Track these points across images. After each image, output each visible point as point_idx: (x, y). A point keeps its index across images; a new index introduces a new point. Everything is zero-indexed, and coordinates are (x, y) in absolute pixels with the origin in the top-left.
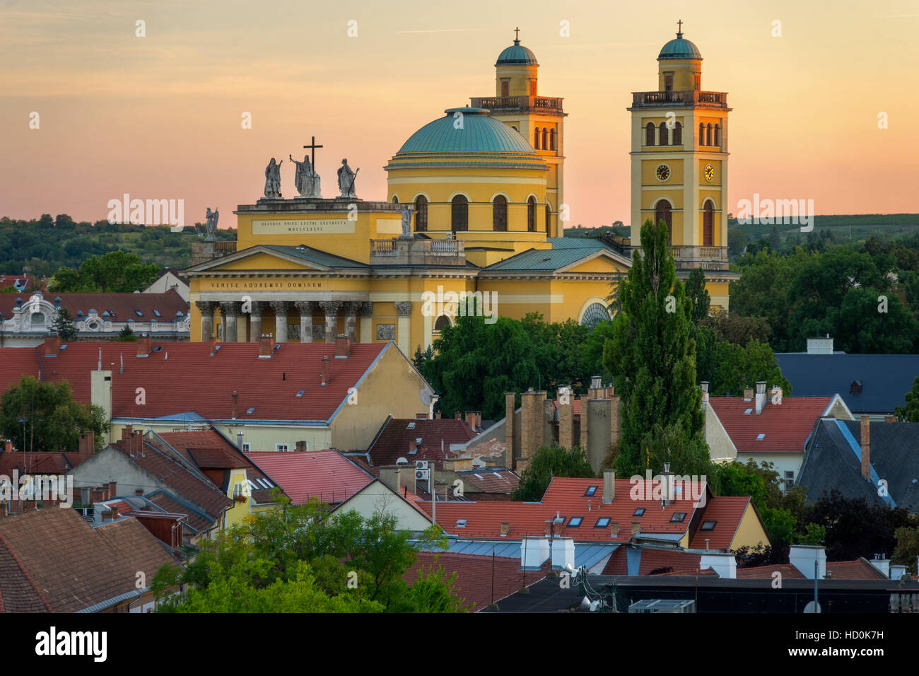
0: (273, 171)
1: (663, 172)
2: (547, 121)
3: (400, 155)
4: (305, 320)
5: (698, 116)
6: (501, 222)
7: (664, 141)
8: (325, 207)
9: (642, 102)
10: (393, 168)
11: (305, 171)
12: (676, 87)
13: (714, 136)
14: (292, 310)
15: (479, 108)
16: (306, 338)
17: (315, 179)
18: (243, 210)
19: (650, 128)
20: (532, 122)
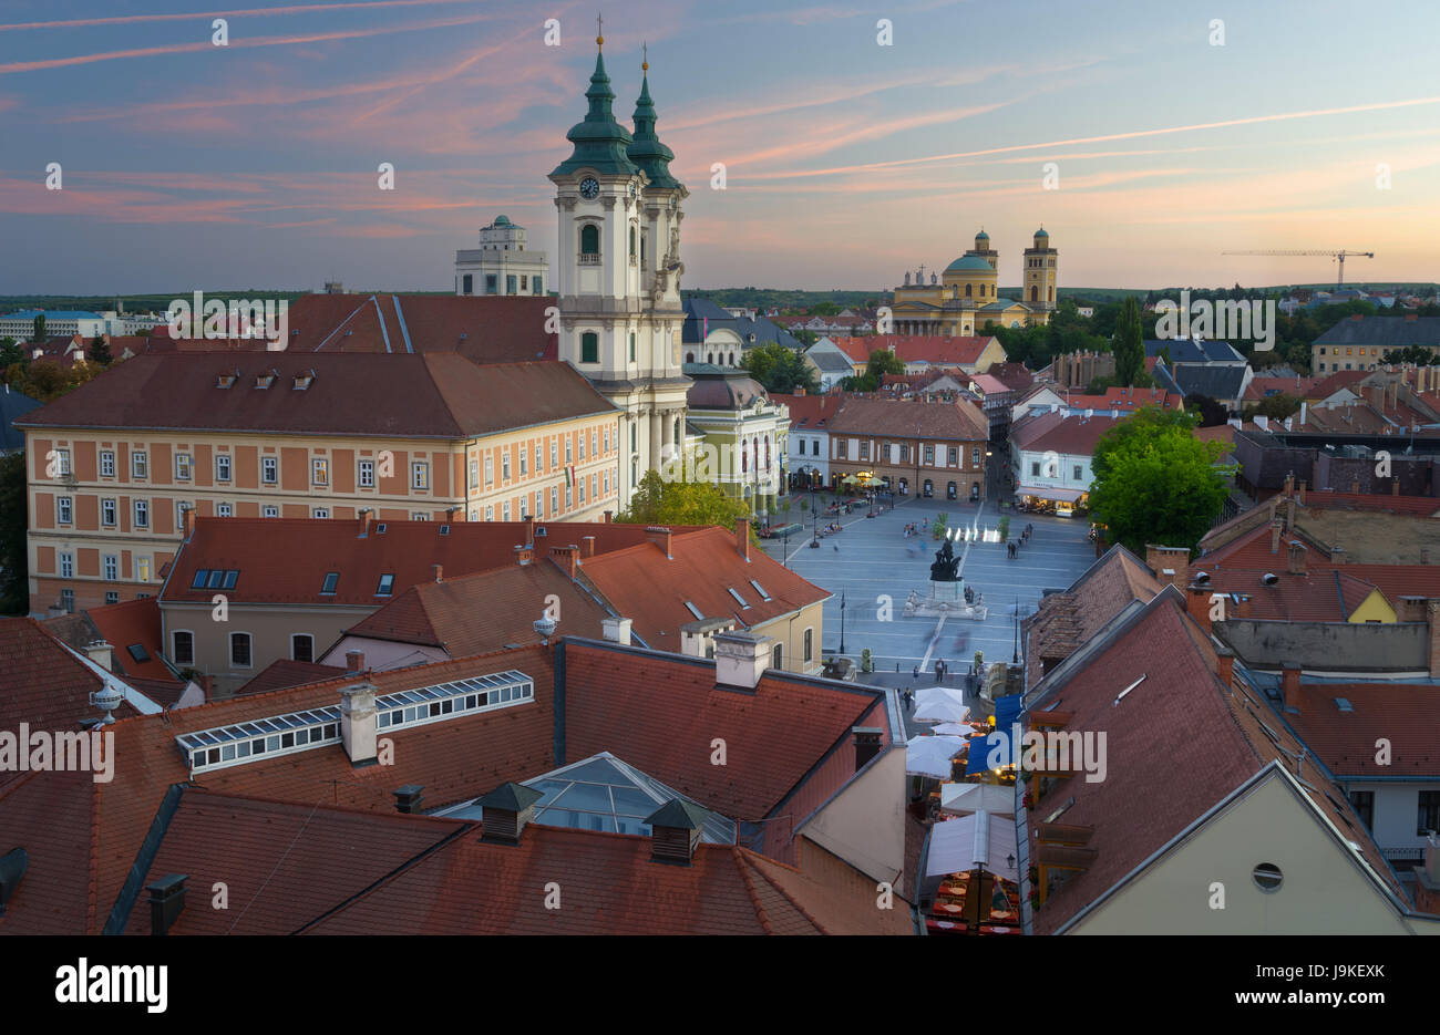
0: (908, 276)
1: (1035, 276)
2: (993, 258)
3: (947, 270)
4: (920, 327)
5: (1049, 257)
6: (983, 294)
7: (1036, 265)
8: (927, 288)
9: (1028, 252)
10: (944, 275)
11: (919, 275)
12: (1040, 247)
13: (1053, 263)
14: (916, 323)
15: (969, 254)
16: (921, 334)
17: (922, 279)
18: (896, 289)
19: (1031, 261)
20: (988, 258)
